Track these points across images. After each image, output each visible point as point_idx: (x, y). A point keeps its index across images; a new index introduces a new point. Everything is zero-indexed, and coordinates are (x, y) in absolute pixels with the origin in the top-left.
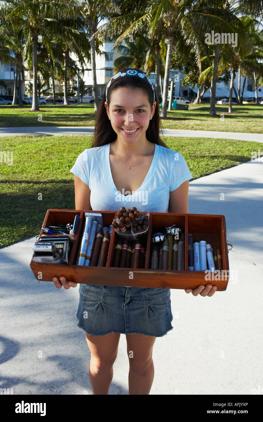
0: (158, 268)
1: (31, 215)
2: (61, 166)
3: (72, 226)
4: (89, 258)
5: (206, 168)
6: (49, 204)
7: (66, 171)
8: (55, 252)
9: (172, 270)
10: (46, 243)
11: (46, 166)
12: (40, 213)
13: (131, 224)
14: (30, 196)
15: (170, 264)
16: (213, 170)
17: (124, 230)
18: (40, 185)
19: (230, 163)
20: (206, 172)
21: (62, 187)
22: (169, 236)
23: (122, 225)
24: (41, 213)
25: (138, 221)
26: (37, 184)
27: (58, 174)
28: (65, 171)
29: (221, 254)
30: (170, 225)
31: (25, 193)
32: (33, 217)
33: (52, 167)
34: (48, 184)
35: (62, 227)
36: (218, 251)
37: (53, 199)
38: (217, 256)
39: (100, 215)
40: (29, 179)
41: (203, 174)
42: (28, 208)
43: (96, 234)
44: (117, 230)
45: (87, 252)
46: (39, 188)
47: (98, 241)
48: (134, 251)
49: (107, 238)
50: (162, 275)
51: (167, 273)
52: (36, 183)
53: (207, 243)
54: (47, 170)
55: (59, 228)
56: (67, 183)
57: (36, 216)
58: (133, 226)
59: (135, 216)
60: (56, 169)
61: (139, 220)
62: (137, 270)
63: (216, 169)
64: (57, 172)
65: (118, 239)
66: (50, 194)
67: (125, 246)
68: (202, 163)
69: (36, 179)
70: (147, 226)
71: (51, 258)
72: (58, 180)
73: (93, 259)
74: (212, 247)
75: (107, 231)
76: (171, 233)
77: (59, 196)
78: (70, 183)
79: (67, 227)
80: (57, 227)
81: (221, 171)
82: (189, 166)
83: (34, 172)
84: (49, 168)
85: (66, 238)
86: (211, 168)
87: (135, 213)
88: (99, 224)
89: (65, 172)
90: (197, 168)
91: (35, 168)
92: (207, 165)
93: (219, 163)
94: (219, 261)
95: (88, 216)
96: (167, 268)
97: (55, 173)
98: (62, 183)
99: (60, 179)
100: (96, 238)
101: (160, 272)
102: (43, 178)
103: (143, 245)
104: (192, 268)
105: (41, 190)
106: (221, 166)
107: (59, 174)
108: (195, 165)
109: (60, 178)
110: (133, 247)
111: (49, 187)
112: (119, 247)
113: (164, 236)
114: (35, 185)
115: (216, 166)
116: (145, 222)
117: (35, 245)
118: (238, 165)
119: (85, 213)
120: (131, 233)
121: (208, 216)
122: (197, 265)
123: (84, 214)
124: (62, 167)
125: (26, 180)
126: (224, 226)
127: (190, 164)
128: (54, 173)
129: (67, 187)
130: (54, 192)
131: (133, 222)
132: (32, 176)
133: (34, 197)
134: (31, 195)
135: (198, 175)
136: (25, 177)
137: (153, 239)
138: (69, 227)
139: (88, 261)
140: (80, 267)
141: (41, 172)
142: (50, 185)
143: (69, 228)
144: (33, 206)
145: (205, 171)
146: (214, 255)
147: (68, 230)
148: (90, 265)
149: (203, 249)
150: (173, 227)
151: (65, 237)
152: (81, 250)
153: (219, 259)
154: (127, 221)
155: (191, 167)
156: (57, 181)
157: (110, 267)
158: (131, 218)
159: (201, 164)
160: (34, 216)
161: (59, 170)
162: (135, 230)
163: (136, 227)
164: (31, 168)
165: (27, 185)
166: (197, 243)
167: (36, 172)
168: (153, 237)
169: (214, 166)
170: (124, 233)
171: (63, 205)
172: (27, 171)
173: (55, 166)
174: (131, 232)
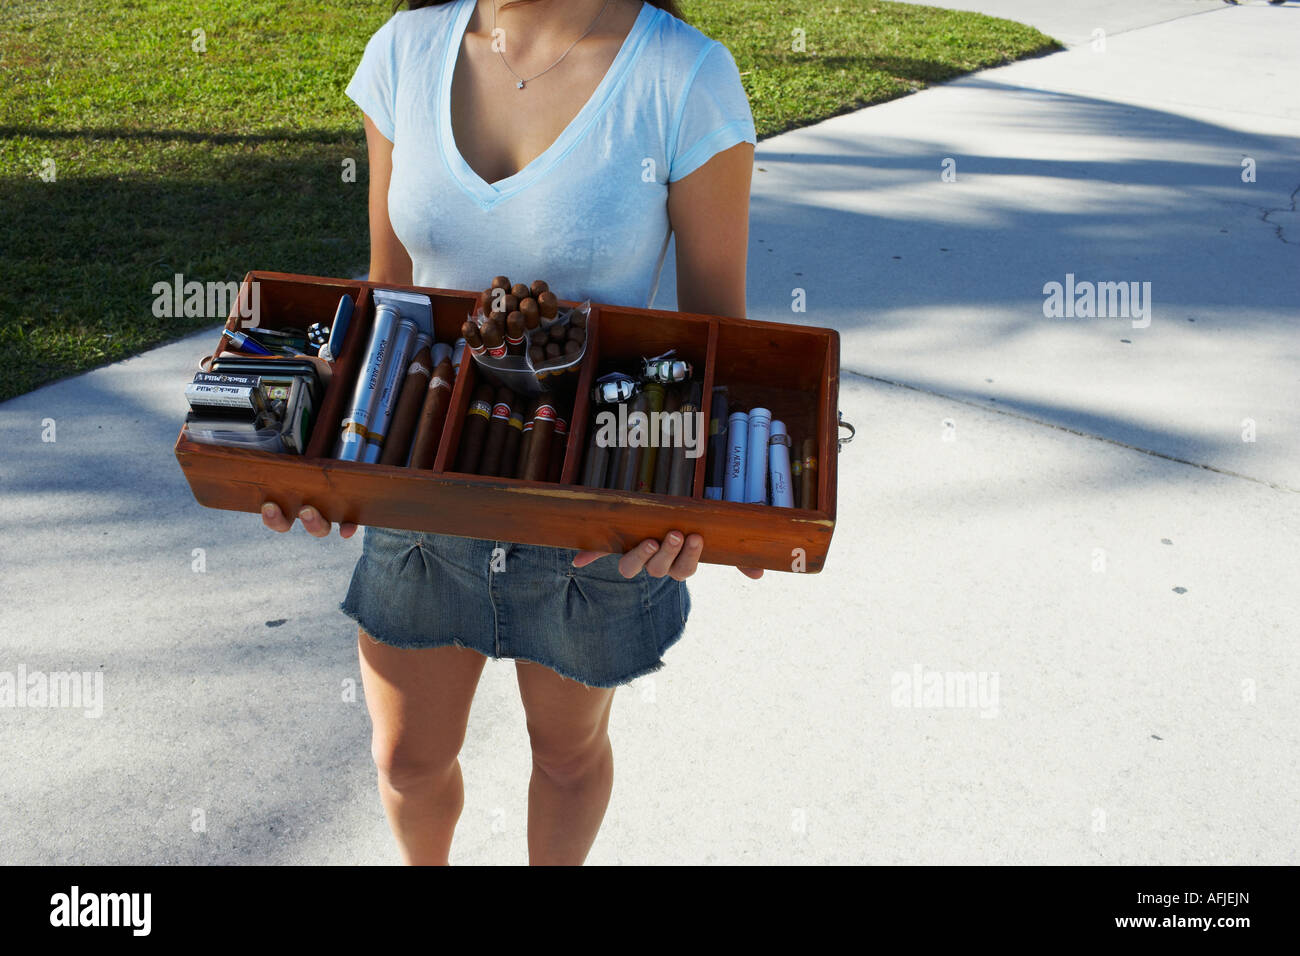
0: (607, 486)
1: (202, 251)
2: (309, 82)
3: (326, 331)
4: (380, 439)
5: (806, 99)
6: (266, 215)
7: (328, 101)
8: (260, 410)
9: (652, 492)
10: (230, 379)
11: (257, 82)
12: (233, 243)
13: (527, 336)
14: (199, 187)
15: (645, 477)
16: (830, 105)
17: (501, 352)
18: (233, 147)
19: (890, 84)
20: (805, 112)
21: (312, 155)
22: (651, 387)
23: (494, 334)
24: (237, 247)
25: (549, 329)
26: (223, 145)
27: (298, 111)
28: (322, 100)
29: (816, 455)
30: (658, 352)
31: (181, 176)
32: (208, 258)
33: (277, 84)
34: (263, 146)
35: (295, 336)
36: (807, 445)
37: (279, 196)
38: (803, 462)
39: (425, 301)
40: (193, 126)
41: (795, 120)
42: (192, 227)
43: (408, 364)
44: (479, 351)
45: (371, 418)
46: (229, 158)
47: (411, 387)
48: (533, 426)
49: (443, 377)
50: (616, 505)
51: (632, 501)
52: (221, 140)
53: (774, 418)
54: (259, 94)
55: (282, 338)
56: (330, 143)
57: (219, 254)
58: (534, 344)
59: (541, 310)
60: (290, 94)
61: (553, 326)
62: (533, 487)
63: (839, 101)
64: (293, 102)
65: (481, 383)
66: (269, 180)
67: (503, 407)
68: (795, 82)
69: (220, 126)
70: (581, 346)
71: (248, 429)
72: (298, 132)
73: (392, 443)
74: (790, 430)
75: (447, 358)
76: (657, 375)
77: (300, 187)
78: (340, 143)
79: (311, 335)
80: (278, 333)
81: (859, 111)
82: (750, 90)
83: (212, 102)
84: (266, 88)
85: (303, 368)
86: (823, 99)
87: (541, 299)
88: (419, 332)
89: (323, 104)
90: (776, 97)
91: (217, 87)
92: (813, 88)
93: (851, 83)
94: (807, 475)
95: (384, 303)
96: (636, 488)
97: (288, 105)
98: (311, 140)
99: (304, 128)
100: (405, 377)
101: (613, 498)
102: (245, 123)
103: (563, 408)
104: (715, 492)
105: (240, 165)
106: (859, 93)
107: (301, 109)
108: (772, 88)
109: (304, 123)
110: (527, 414)
111: (267, 157)
112: (481, 409)
113: (632, 385)
114: (215, 147)
115: (840, 92)
116: (572, 333)
117: (195, 382)
118: (915, 92)
119: (375, 292)
120: (523, 366)
121: (783, 329)
122: (736, 485)
123: (371, 293)
124: (312, 84)
125: (185, 130)
126: (832, 365)
127: (753, 83)
128: (286, 107)
129: (330, 155)
130: (284, 173)
131: (535, 330)
132: (204, 114)
133: (213, 190)
134: (202, 183)
135: (779, 122)
136: (182, 118)
137: (597, 390)
138: (317, 333)
139: (373, 450)
140: (346, 464)
141: (237, 102)
142: (268, 149)
143: (316, 337)
144: (208, 222)
145: (802, 110)
146: (793, 456)
147: (312, 344)
148: (379, 460)
149: (760, 436)
150: (667, 358)
151: (299, 363)
152: (354, 411)
153: (810, 469)
154: (515, 324)
155: (758, 95)
156: (294, 133)
157: (445, 470)
158: (526, 316)
159: (790, 85)
160: (211, 256)
161: (302, 97)
162: (539, 354)
163: (544, 347)
164: (203, 86)
165: (187, 146)
166: (740, 416)
167: (222, 101)
168: (597, 384)
169: (834, 95)
170: (503, 363)
171: (316, 217)
172: (187, 98)
173: (287, 82)
174: (524, 361)
